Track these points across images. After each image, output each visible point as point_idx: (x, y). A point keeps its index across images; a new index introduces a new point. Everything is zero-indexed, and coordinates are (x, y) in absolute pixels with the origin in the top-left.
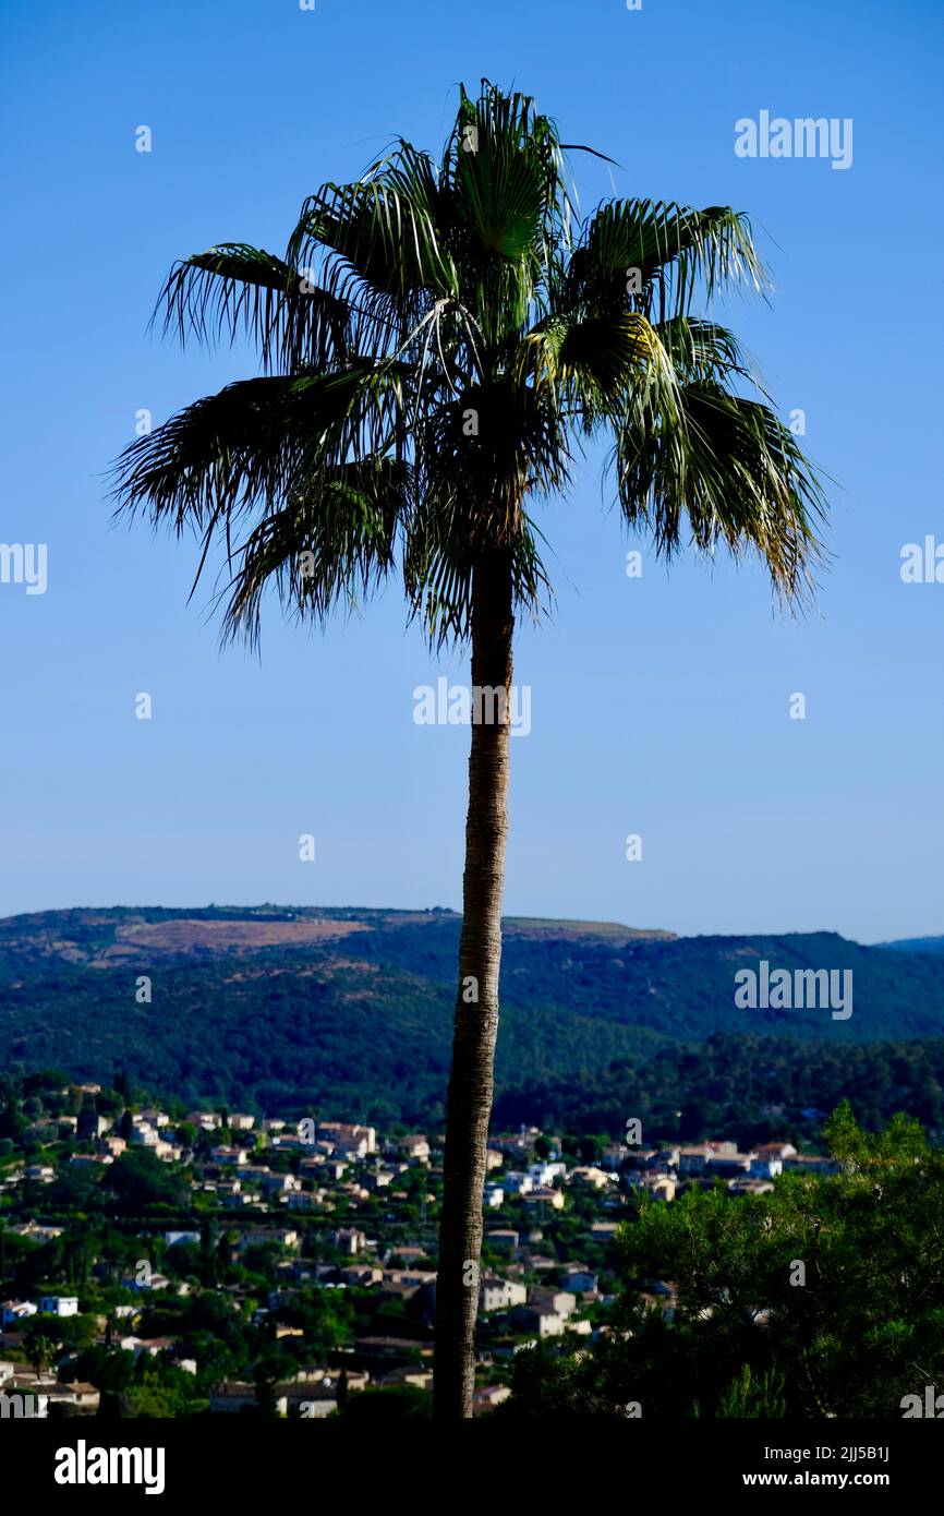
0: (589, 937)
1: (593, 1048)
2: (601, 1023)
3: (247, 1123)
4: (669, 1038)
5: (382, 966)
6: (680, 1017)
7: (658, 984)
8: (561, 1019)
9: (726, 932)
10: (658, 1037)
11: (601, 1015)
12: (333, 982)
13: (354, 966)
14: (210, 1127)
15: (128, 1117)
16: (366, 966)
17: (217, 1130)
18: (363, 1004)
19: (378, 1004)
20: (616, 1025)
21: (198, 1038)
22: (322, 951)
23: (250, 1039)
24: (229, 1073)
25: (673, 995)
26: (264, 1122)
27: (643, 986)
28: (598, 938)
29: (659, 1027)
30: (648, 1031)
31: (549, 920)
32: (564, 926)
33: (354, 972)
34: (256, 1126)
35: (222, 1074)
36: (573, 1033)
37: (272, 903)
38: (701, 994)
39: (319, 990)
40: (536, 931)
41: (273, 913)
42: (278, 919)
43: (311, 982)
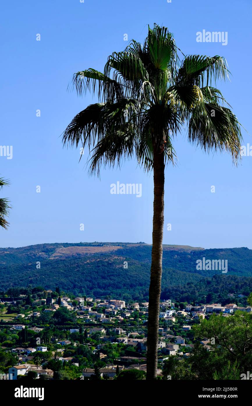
1: (183, 279)
2: (185, 272)
3: (91, 300)
4: (202, 276)
8: (174, 272)
12: (113, 262)
13: (119, 258)
15: (60, 299)
18: (121, 268)
20: (188, 273)
21: (78, 278)
22: (110, 254)
23: (91, 278)
24: (86, 287)
26: (95, 300)
27: (195, 262)
30: (197, 274)
36: (177, 275)
39: (110, 264)
40: (167, 248)
41: (97, 244)
42: (98, 246)
43: (107, 262)
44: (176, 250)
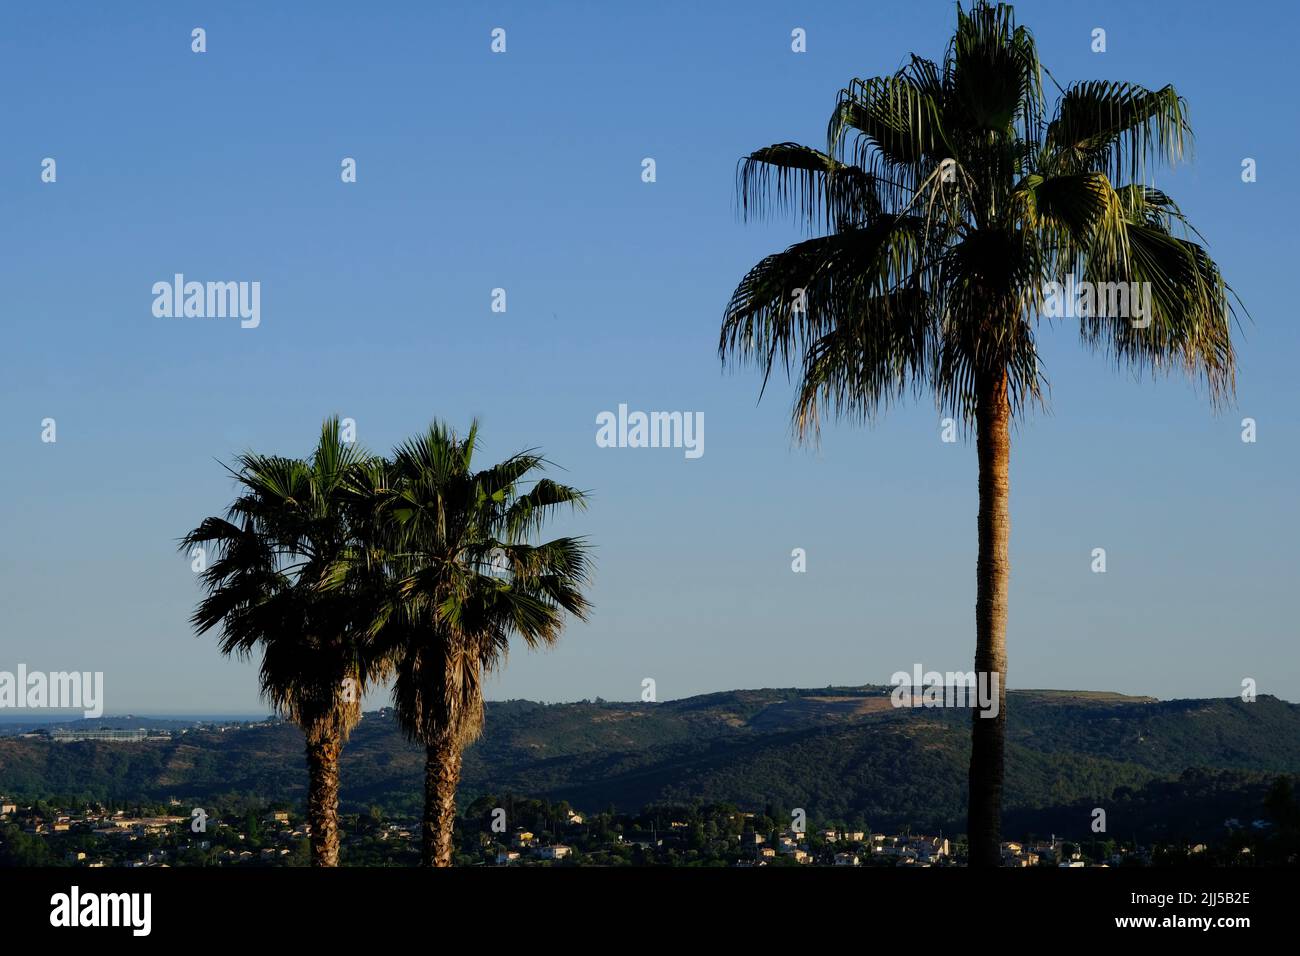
0: (1096, 702)
1: (1101, 780)
2: (1105, 762)
3: (859, 836)
4: (1154, 772)
5: (950, 726)
6: (1162, 758)
7: (1145, 734)
8: (1076, 760)
9: (1193, 696)
10: (1145, 771)
11: (1105, 756)
12: (915, 738)
13: (930, 726)
14: (833, 840)
15: (775, 834)
16: (937, 726)
17: (838, 842)
18: (938, 754)
19: (948, 753)
20: (1116, 764)
21: (823, 779)
22: (906, 717)
23: (859, 779)
24: (846, 803)
25: (1157, 742)
26: (870, 836)
27: (1135, 736)
28: (1102, 703)
29: (1148, 765)
30: (1139, 767)
31: (1067, 691)
32: (1077, 695)
33: (930, 730)
34: (865, 838)
35: (840, 804)
36: (1087, 770)
37: (871, 684)
38: (1176, 740)
39: (906, 744)
40: (1057, 699)
41: (873, 691)
42: (875, 694)
43: (900, 738)
44: (1082, 705)
